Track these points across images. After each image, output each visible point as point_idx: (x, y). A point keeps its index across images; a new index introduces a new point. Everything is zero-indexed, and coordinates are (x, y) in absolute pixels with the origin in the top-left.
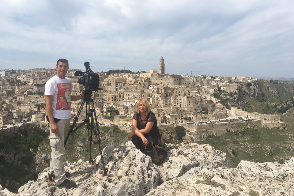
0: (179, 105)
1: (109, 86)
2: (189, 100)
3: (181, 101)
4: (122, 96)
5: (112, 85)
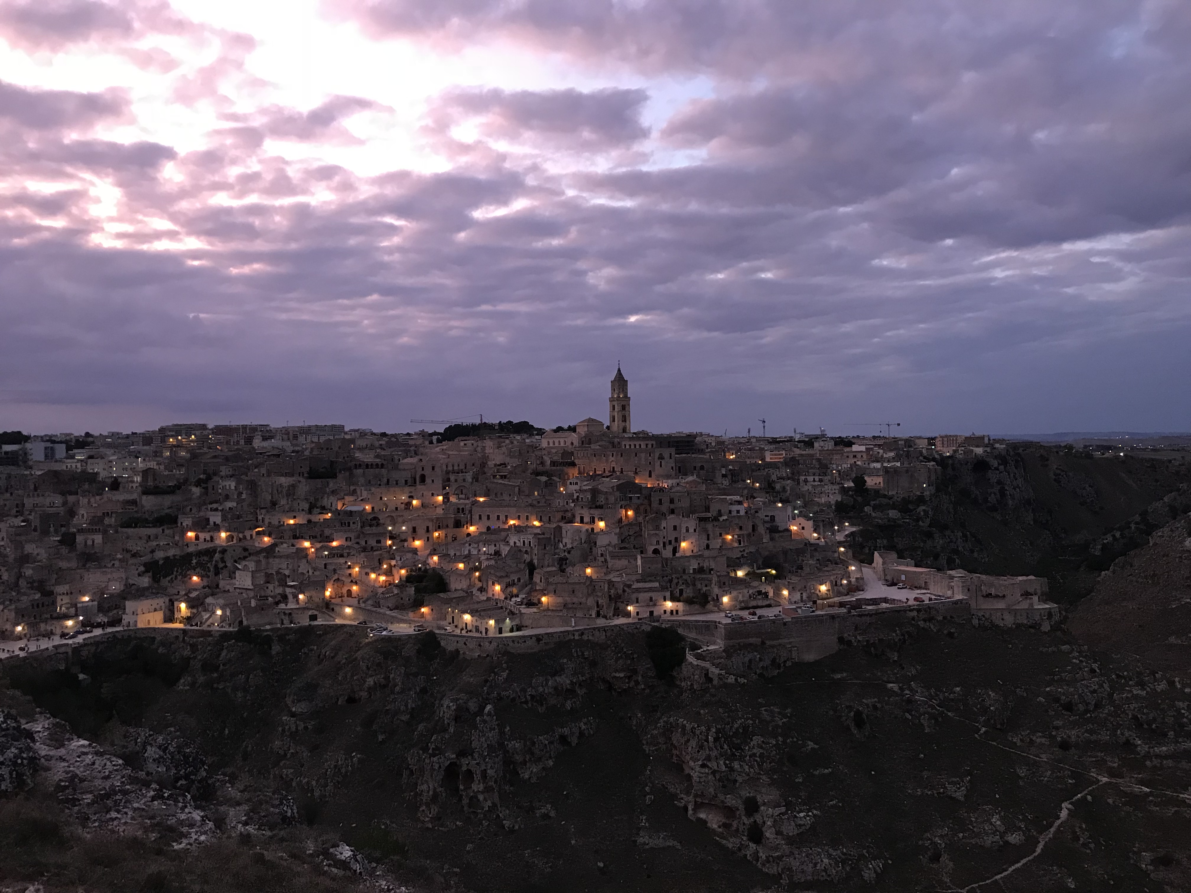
0: (670, 548)
1: (419, 486)
2: (705, 530)
3: (675, 535)
4: (464, 521)
5: (428, 481)
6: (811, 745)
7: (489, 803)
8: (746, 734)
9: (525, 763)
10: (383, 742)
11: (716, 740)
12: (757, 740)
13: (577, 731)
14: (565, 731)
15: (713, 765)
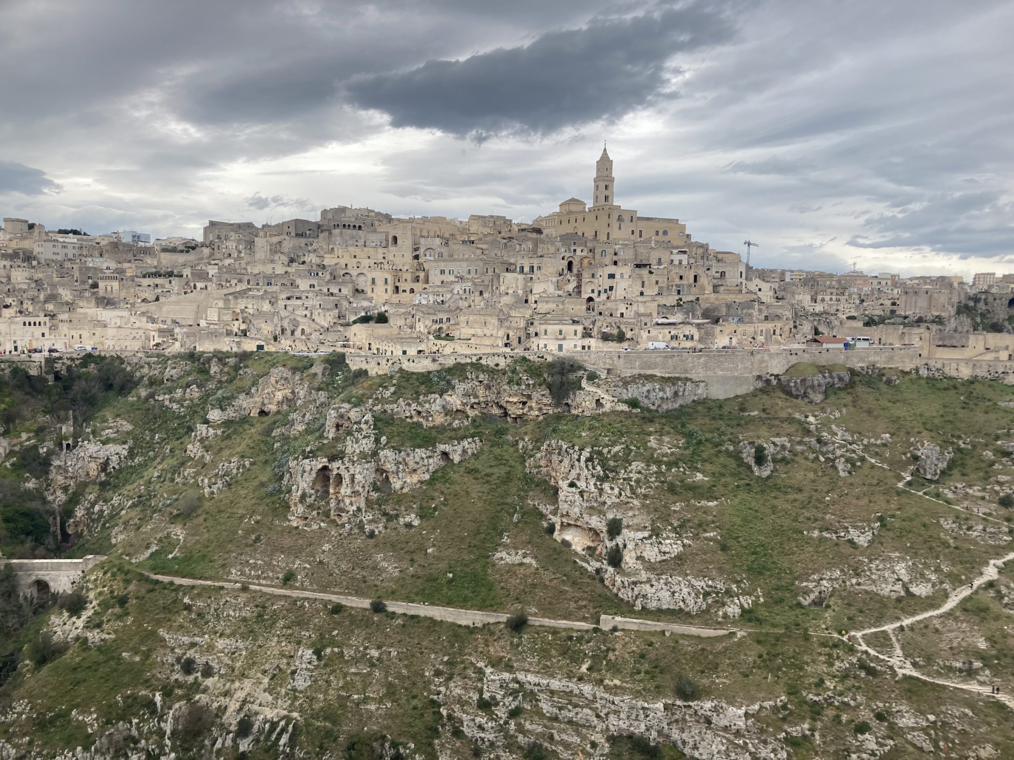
1: (391, 248)
2: (640, 276)
3: (610, 282)
4: (422, 276)
5: (399, 242)
6: (699, 476)
7: (354, 507)
8: (626, 459)
9: (397, 473)
12: (636, 465)
13: (459, 449)
14: (446, 448)
15: (582, 484)
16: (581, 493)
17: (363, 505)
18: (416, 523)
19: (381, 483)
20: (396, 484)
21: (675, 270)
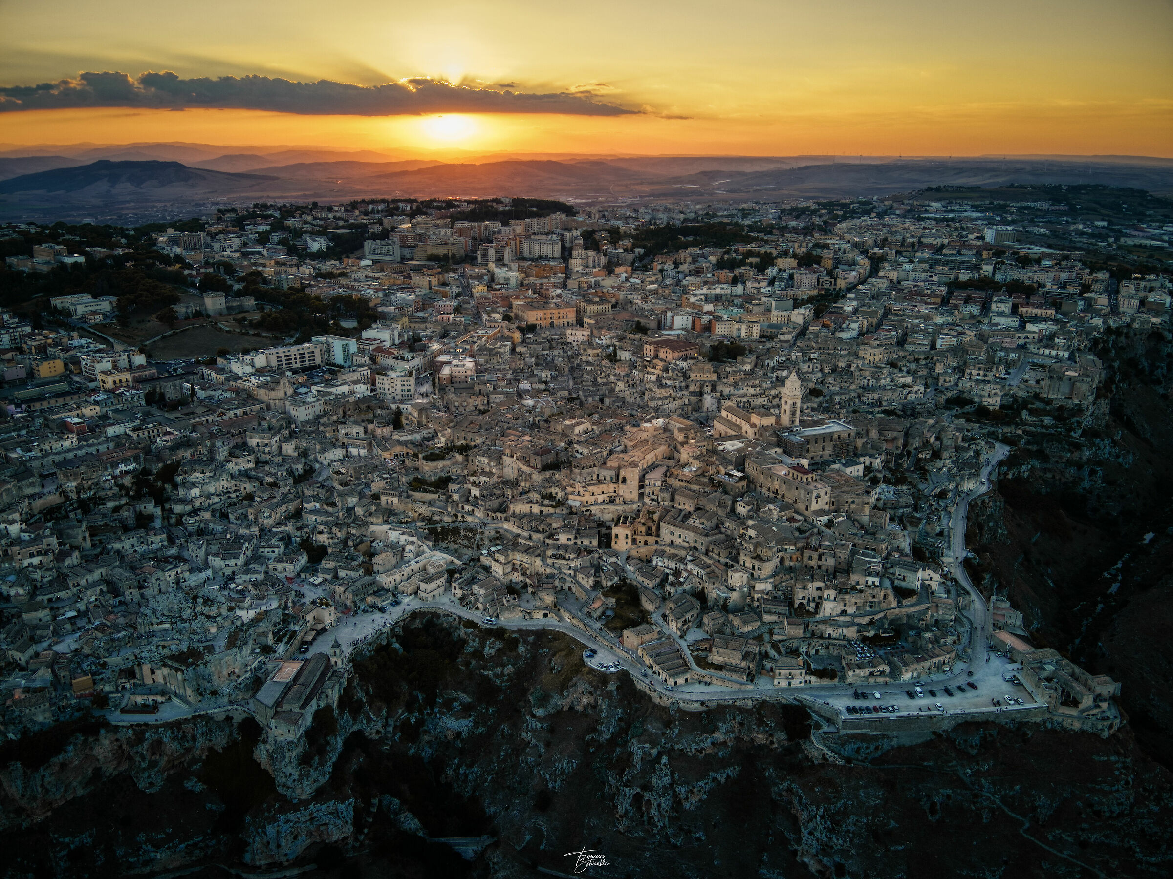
0: (813, 605)
1: (621, 485)
2: (843, 600)
3: (819, 593)
4: (654, 528)
5: (628, 482)
6: (893, 823)
7: (661, 824)
8: (845, 813)
9: (687, 799)
10: (593, 753)
11: (822, 817)
12: (852, 819)
13: (724, 775)
14: (718, 776)
15: (817, 834)
16: (817, 840)
17: (667, 823)
18: (703, 838)
19: (677, 804)
20: (687, 805)
21: (870, 591)
